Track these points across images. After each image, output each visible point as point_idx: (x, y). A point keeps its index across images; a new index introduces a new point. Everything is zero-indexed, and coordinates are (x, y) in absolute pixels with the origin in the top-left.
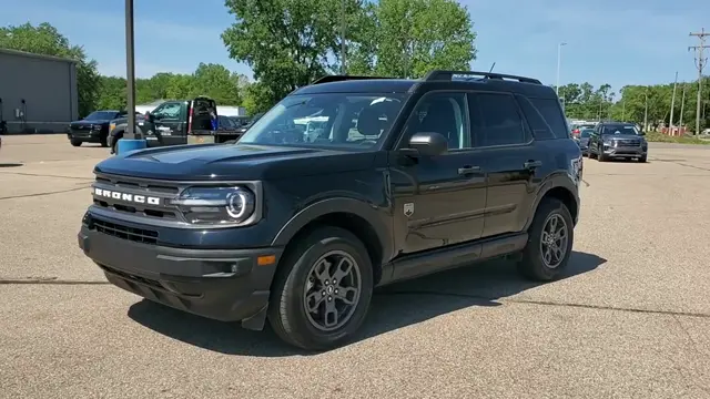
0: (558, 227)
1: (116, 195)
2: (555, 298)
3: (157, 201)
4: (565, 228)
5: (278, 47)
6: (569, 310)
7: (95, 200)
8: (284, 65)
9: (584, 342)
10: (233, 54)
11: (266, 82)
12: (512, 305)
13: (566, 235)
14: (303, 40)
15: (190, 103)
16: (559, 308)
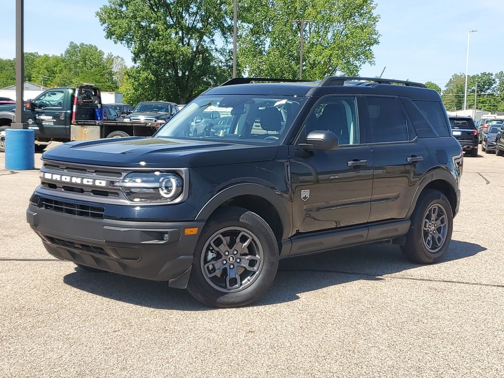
0: (439, 215)
1: (66, 179)
2: (433, 276)
3: (104, 184)
4: (445, 216)
5: (161, 27)
6: (443, 285)
7: (43, 183)
8: (167, 48)
9: (451, 306)
10: (110, 34)
11: (146, 66)
12: (395, 281)
13: (446, 223)
14: (188, 20)
15: (74, 90)
16: (435, 283)
